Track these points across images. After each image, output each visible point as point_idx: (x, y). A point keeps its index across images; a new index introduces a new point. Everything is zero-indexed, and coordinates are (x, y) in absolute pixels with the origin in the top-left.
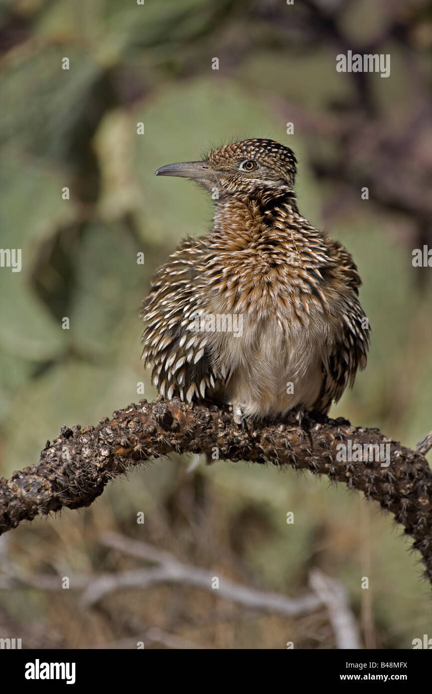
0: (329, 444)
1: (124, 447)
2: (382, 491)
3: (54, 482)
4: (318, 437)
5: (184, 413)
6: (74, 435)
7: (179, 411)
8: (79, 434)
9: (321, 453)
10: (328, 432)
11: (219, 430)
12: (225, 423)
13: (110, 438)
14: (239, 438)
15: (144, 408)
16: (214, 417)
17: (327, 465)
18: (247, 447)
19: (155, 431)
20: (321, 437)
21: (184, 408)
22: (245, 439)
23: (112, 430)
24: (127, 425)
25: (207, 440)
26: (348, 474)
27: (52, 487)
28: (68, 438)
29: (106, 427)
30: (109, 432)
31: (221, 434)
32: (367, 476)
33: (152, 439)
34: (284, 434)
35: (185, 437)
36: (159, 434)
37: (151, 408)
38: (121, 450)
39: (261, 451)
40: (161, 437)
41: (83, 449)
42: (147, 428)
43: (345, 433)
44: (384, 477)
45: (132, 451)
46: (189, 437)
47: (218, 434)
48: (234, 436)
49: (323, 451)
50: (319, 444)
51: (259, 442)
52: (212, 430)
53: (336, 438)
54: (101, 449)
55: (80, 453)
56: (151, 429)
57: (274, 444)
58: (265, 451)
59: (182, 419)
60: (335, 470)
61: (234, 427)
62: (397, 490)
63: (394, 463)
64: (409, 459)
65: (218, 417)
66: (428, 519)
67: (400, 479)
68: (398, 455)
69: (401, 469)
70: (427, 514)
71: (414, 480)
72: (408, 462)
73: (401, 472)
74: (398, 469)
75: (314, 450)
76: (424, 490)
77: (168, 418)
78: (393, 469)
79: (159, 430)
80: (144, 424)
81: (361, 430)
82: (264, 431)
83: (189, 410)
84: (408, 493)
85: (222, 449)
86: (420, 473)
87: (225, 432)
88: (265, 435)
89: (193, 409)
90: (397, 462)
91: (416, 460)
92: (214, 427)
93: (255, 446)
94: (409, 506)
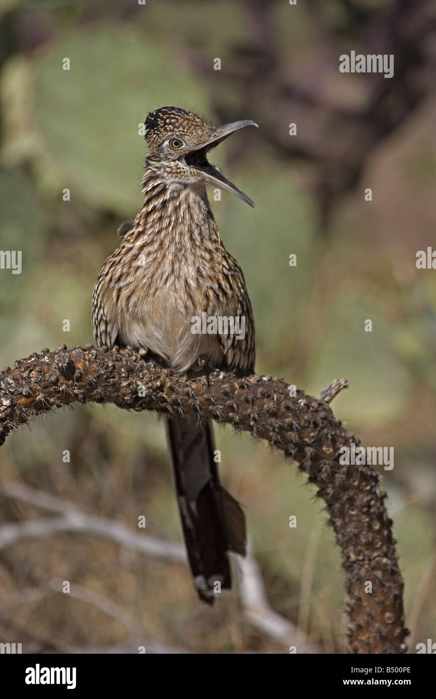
0: (233, 393)
1: (26, 396)
2: (287, 440)
4: (222, 386)
5: (87, 362)
9: (226, 402)
10: (232, 381)
11: (123, 379)
12: (128, 372)
13: (12, 387)
14: (143, 387)
15: (46, 357)
16: (117, 367)
17: (231, 414)
18: (150, 396)
19: (57, 380)
20: (225, 386)
21: (87, 357)
22: (149, 388)
23: (14, 379)
24: (29, 374)
25: (110, 389)
26: (252, 423)
29: (7, 376)
30: (11, 381)
31: (124, 384)
32: (271, 425)
33: (54, 389)
34: (188, 383)
35: (88, 387)
36: (62, 383)
37: (54, 358)
38: (23, 400)
39: (164, 400)
40: (64, 387)
42: (49, 378)
43: (249, 382)
44: (288, 425)
45: (35, 400)
46: (92, 386)
47: (121, 383)
48: (138, 386)
49: (227, 400)
50: (223, 393)
51: (163, 391)
52: (116, 379)
53: (240, 387)
54: (2, 399)
56: (53, 379)
57: (178, 393)
58: (169, 400)
59: (85, 369)
60: (239, 419)
61: (138, 376)
62: (301, 438)
63: (298, 412)
64: (313, 407)
65: (122, 367)
66: (332, 467)
67: (304, 427)
68: (302, 404)
69: (306, 417)
70: (331, 463)
71: (318, 428)
72: (312, 411)
73: (305, 421)
74: (303, 418)
75: (218, 399)
76: (328, 439)
77: (71, 367)
78: (297, 417)
79: (62, 380)
80: (46, 373)
81: (265, 379)
82: (167, 380)
83: (92, 359)
84: (312, 441)
85: (126, 398)
86: (324, 421)
87: (128, 382)
88: (169, 384)
89: (96, 358)
90: (301, 410)
91: (320, 409)
92: (117, 376)
93: (158, 395)
94: (313, 454)
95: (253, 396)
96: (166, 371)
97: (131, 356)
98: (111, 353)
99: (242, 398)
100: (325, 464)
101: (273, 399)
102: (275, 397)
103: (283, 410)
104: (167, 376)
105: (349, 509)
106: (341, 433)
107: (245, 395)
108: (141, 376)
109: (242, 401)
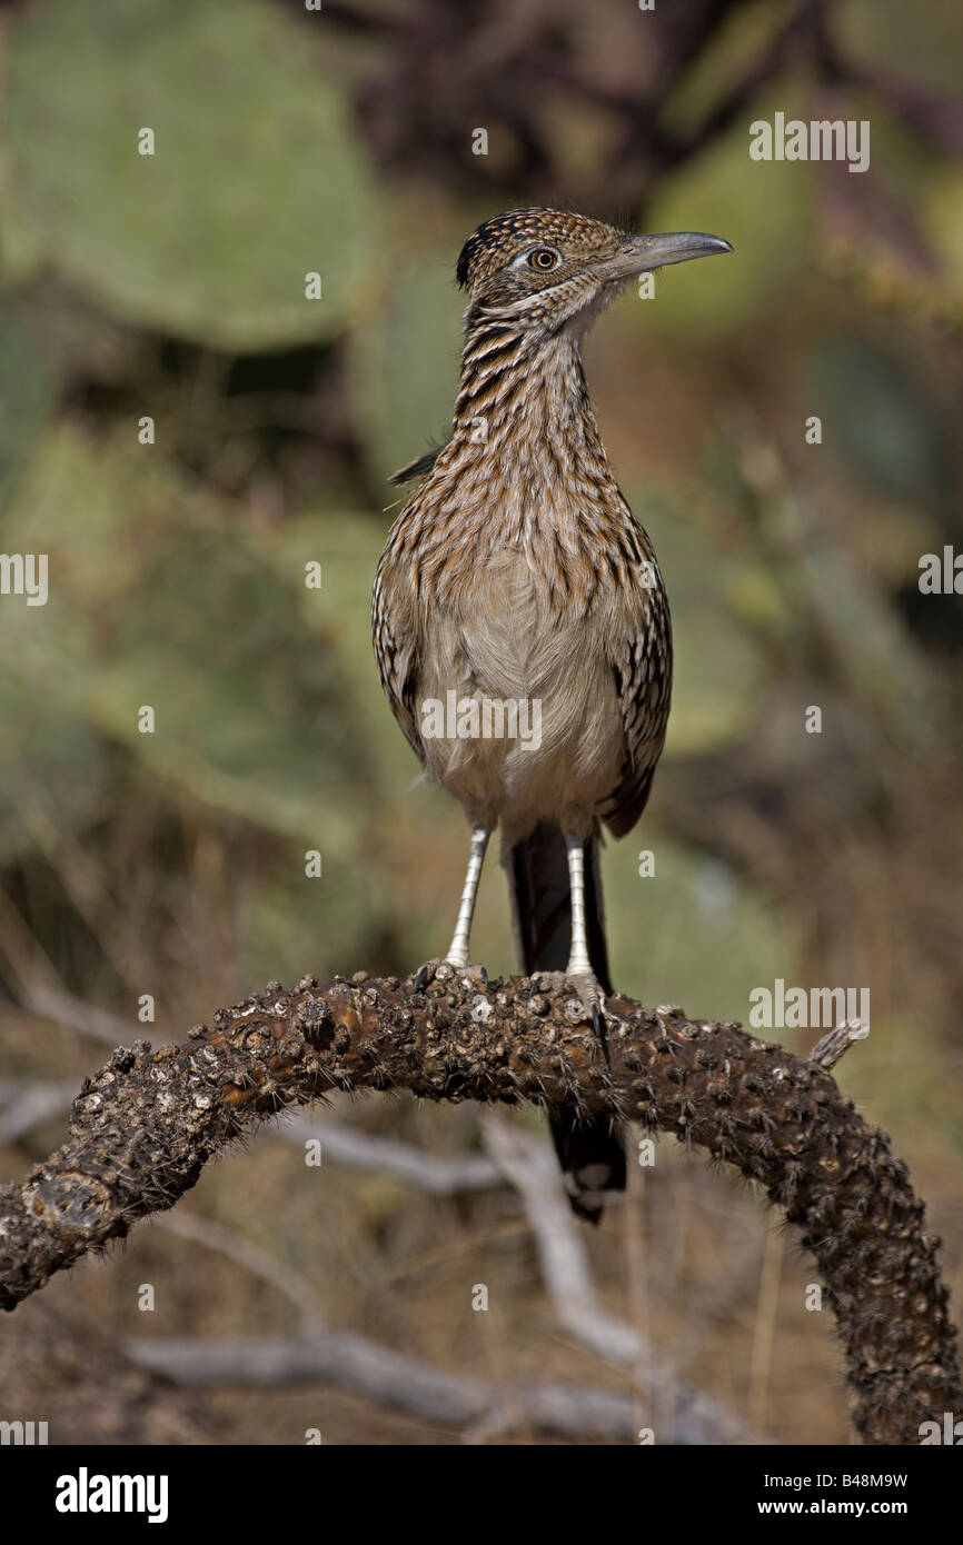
0: (646, 1064)
1: (241, 1088)
2: (750, 1148)
3: (115, 1187)
4: (625, 1051)
5: (359, 1014)
6: (138, 1062)
7: (348, 1009)
8: (150, 1062)
9: (631, 1081)
10: (643, 1039)
11: (430, 1043)
12: (440, 1029)
13: (212, 1070)
14: (469, 1059)
15: (277, 1005)
16: (418, 1019)
17: (641, 1104)
18: (483, 1075)
19: (302, 1054)
20: (631, 1049)
21: (358, 1002)
22: (480, 1060)
23: (216, 1053)
24: (245, 1042)
25: (405, 1064)
26: (682, 1120)
27: (111, 1198)
28: (126, 1071)
29: (203, 1047)
30: (210, 1057)
31: (433, 1053)
32: (719, 1123)
33: (296, 1070)
34: (557, 1047)
35: (361, 1062)
36: (311, 1058)
37: (293, 1006)
38: (236, 1094)
39: (509, 1081)
40: (314, 1065)
41: (159, 1096)
42: (286, 1048)
43: (676, 1038)
44: (754, 1121)
45: (256, 1095)
46: (369, 1060)
47: (425, 1052)
48: (459, 1056)
49: (635, 1077)
50: (626, 1064)
51: (506, 1063)
52: (415, 1046)
53: (659, 1050)
54: (195, 1096)
55: (152, 1103)
56: (294, 1050)
57: (537, 1068)
58: (518, 1081)
59: (357, 1028)
60: (658, 1113)
61: (459, 1036)
62: (777, 1145)
63: (772, 1094)
64: (801, 1081)
65: (427, 1018)
66: (838, 1198)
67: (785, 1124)
68: (781, 1077)
69: (787, 1104)
70: (835, 1189)
71: (812, 1124)
72: (799, 1089)
73: (786, 1111)
74: (782, 1105)
75: (617, 1075)
76: (831, 1144)
77: (328, 1026)
78: (770, 1104)
79: (310, 1052)
80: (281, 1038)
81: (706, 1028)
82: (516, 1041)
83: (368, 1007)
84: (800, 1150)
85: (434, 1080)
86: (822, 1109)
87: (440, 1048)
88: (520, 1049)
89: (375, 1004)
90: (779, 1091)
91: (814, 1082)
92: (418, 1039)
93: (498, 1073)
94: (801, 1176)
95: (684, 1067)
96: (513, 1024)
97: (444, 995)
98: (405, 989)
99: (664, 1072)
100: (824, 1193)
101: (724, 1070)
102: (728, 1067)
103: (744, 1092)
104: (516, 1035)
105: (867, 1273)
106: (854, 1129)
107: (669, 1067)
108: (465, 1037)
109: (662, 1077)
